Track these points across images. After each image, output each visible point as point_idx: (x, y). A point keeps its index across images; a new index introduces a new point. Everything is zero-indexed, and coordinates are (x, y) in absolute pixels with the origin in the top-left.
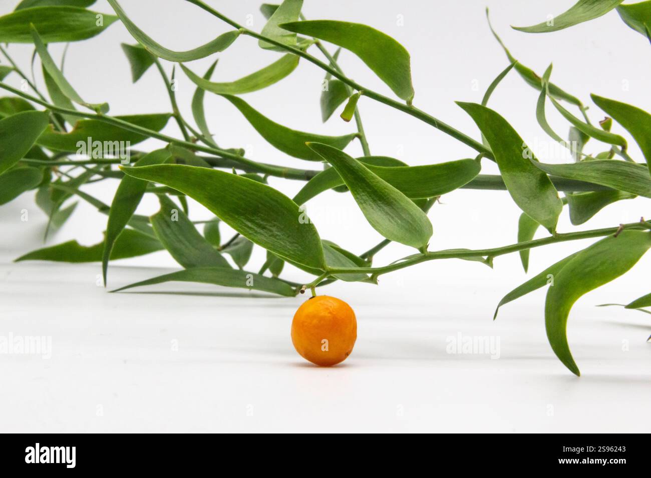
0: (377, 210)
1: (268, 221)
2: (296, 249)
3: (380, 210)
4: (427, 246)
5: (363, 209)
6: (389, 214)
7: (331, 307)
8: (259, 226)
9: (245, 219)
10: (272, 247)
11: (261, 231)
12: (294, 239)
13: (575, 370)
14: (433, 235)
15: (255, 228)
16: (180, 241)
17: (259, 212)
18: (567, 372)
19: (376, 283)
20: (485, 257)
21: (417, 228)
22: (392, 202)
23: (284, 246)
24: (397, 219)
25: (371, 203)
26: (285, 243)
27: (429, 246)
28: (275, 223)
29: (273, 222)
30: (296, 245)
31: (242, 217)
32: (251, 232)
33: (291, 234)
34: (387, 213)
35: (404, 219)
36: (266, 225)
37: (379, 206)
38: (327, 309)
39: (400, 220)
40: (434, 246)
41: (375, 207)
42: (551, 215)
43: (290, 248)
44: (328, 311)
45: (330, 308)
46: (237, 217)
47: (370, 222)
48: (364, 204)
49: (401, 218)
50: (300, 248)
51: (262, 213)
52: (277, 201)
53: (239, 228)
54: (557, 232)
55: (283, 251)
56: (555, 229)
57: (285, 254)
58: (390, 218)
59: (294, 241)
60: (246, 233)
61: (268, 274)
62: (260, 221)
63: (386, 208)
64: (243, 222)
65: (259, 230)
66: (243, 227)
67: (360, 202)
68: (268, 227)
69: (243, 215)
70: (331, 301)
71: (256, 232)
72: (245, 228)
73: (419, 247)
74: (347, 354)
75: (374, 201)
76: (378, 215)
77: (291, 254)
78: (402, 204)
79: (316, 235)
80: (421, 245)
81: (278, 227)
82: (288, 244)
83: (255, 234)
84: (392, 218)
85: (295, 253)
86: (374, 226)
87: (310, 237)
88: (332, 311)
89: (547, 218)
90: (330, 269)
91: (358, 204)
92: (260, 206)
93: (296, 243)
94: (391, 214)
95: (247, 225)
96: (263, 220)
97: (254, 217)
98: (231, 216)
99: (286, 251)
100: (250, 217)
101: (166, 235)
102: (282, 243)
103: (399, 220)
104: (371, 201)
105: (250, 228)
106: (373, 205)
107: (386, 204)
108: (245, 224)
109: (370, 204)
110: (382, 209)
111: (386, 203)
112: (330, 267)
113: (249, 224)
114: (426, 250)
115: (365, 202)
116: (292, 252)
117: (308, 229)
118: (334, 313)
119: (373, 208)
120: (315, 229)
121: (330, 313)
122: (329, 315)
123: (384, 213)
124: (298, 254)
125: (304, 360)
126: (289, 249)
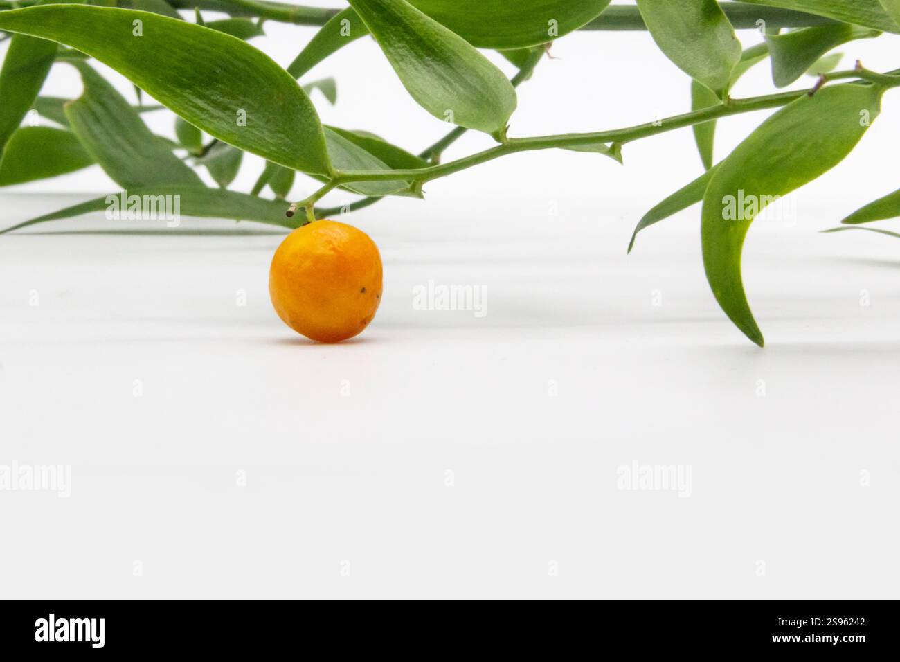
0: (424, 72)
1: (233, 97)
2: (280, 142)
3: (429, 72)
4: (506, 130)
5: (400, 71)
6: (443, 78)
7: (335, 238)
8: (217, 105)
9: (192, 94)
10: (240, 140)
11: (221, 114)
12: (277, 126)
13: (754, 334)
14: (517, 109)
15: (209, 108)
16: (118, 146)
17: (217, 81)
18: (744, 340)
19: (421, 197)
20: (609, 145)
21: (491, 100)
22: (449, 58)
23: (260, 139)
24: (457, 85)
25: (413, 60)
26: (263, 133)
27: (509, 129)
28: (246, 100)
29: (241, 98)
30: (280, 135)
31: (188, 91)
32: (203, 116)
33: (271, 117)
34: (441, 77)
35: (471, 86)
36: (230, 103)
37: (427, 65)
38: (330, 242)
39: (462, 87)
40: (517, 128)
41: (420, 67)
42: (721, 68)
43: (269, 140)
44: (331, 246)
45: (333, 240)
46: (178, 91)
47: (412, 93)
48: (401, 63)
49: (466, 85)
50: (287, 140)
51: (222, 83)
52: (246, 61)
53: (182, 111)
54: (731, 97)
55: (258, 148)
56: (726, 91)
57: (263, 152)
58: (447, 87)
59: (277, 128)
60: (195, 119)
61: (268, 193)
62: (218, 97)
63: (440, 69)
64: (190, 101)
65: (216, 112)
66: (191, 108)
67: (395, 60)
68: (231, 106)
69: (189, 87)
70: (337, 229)
71: (212, 116)
72: (194, 110)
73: (493, 131)
74: (365, 322)
75: (419, 57)
76: (426, 79)
77: (271, 151)
78: (466, 59)
79: (313, 117)
80: (496, 128)
81: (250, 105)
82: (266, 133)
83: (210, 119)
84: (450, 84)
85: (280, 149)
86: (418, 100)
87: (303, 121)
88: (336, 246)
89: (713, 74)
90: (338, 173)
91: (391, 62)
92: (218, 71)
93: (279, 132)
94: (447, 77)
95: (196, 104)
96: (224, 94)
97: (208, 89)
98: (167, 89)
99: (262, 146)
100: (201, 91)
101: (94, 136)
102: (257, 133)
103: (460, 88)
104: (412, 57)
105: (202, 110)
106: (417, 64)
107: (440, 61)
108: (193, 102)
109: (411, 63)
110: (431, 70)
111: (438, 59)
112: (338, 171)
113: (200, 103)
114: (505, 136)
115: (402, 60)
116: (272, 148)
117: (300, 107)
118: (341, 250)
119: (416, 69)
120: (313, 106)
121: (334, 249)
122: (332, 253)
123: (436, 77)
124: (284, 151)
125: (294, 334)
126: (268, 142)
